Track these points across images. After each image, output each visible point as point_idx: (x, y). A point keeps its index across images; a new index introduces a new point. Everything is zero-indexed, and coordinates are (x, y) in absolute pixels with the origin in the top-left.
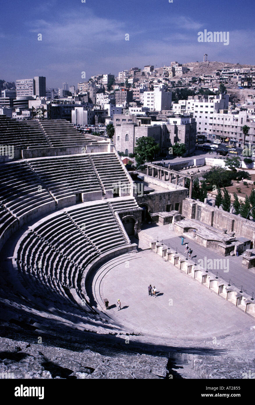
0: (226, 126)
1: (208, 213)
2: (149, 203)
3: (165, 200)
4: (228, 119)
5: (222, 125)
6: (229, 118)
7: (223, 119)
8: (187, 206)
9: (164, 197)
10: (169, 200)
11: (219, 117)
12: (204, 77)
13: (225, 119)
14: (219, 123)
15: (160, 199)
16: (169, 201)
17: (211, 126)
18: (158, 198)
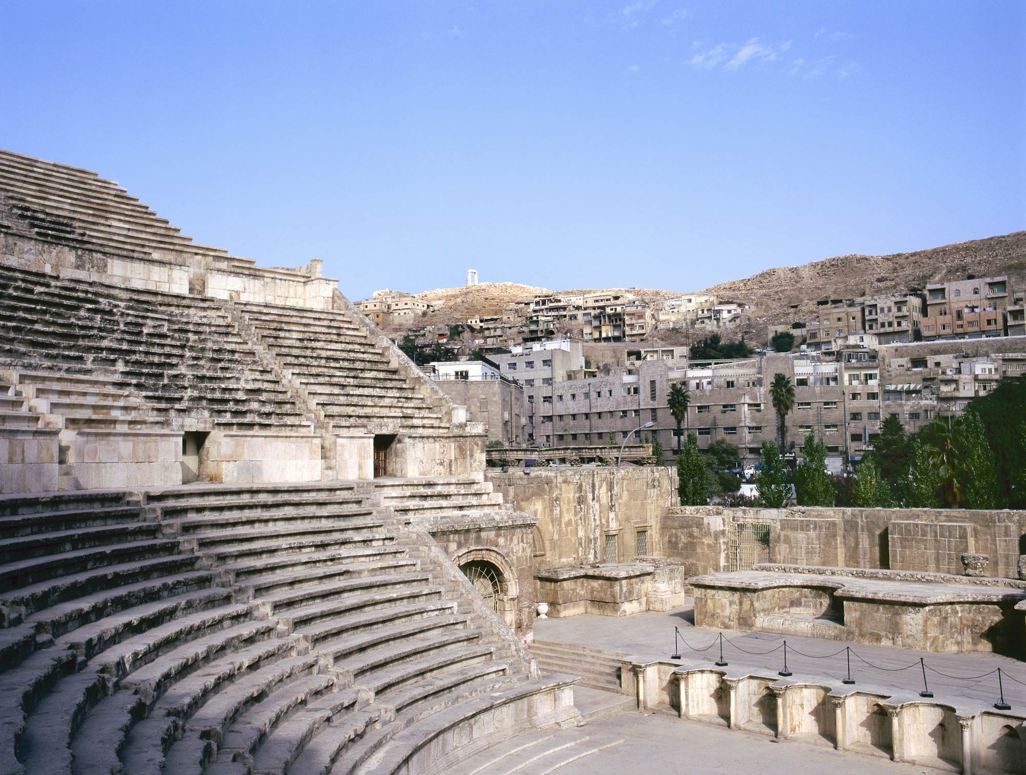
0: (600, 414)
1: (812, 534)
2: (536, 513)
3: (597, 505)
4: (605, 392)
5: (587, 415)
6: (608, 389)
7: (587, 395)
8: (691, 535)
9: (593, 493)
10: (612, 507)
11: (572, 392)
12: (481, 321)
13: (594, 395)
14: (575, 412)
15: (581, 501)
16: (612, 515)
17: (549, 425)
18: (571, 496)
